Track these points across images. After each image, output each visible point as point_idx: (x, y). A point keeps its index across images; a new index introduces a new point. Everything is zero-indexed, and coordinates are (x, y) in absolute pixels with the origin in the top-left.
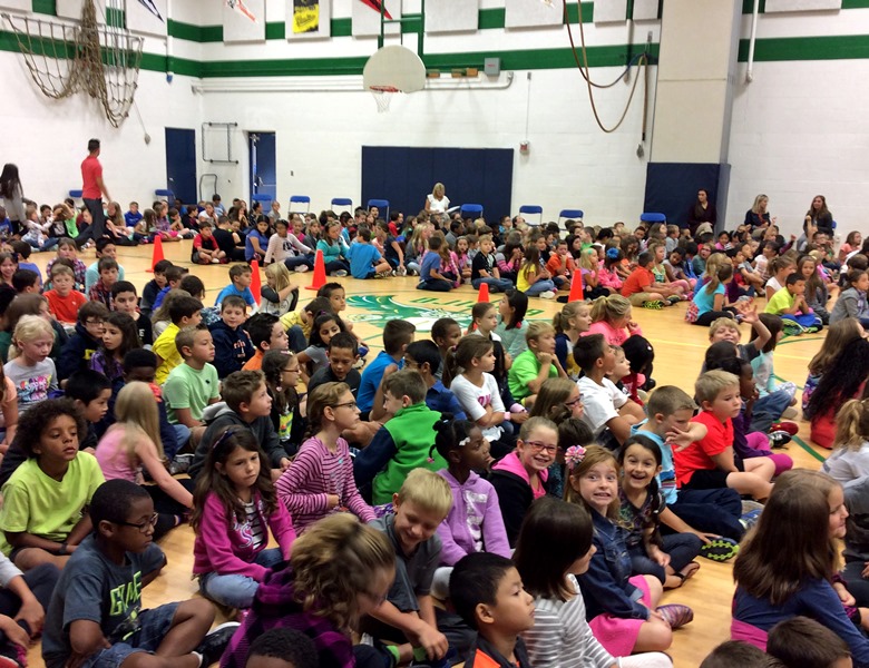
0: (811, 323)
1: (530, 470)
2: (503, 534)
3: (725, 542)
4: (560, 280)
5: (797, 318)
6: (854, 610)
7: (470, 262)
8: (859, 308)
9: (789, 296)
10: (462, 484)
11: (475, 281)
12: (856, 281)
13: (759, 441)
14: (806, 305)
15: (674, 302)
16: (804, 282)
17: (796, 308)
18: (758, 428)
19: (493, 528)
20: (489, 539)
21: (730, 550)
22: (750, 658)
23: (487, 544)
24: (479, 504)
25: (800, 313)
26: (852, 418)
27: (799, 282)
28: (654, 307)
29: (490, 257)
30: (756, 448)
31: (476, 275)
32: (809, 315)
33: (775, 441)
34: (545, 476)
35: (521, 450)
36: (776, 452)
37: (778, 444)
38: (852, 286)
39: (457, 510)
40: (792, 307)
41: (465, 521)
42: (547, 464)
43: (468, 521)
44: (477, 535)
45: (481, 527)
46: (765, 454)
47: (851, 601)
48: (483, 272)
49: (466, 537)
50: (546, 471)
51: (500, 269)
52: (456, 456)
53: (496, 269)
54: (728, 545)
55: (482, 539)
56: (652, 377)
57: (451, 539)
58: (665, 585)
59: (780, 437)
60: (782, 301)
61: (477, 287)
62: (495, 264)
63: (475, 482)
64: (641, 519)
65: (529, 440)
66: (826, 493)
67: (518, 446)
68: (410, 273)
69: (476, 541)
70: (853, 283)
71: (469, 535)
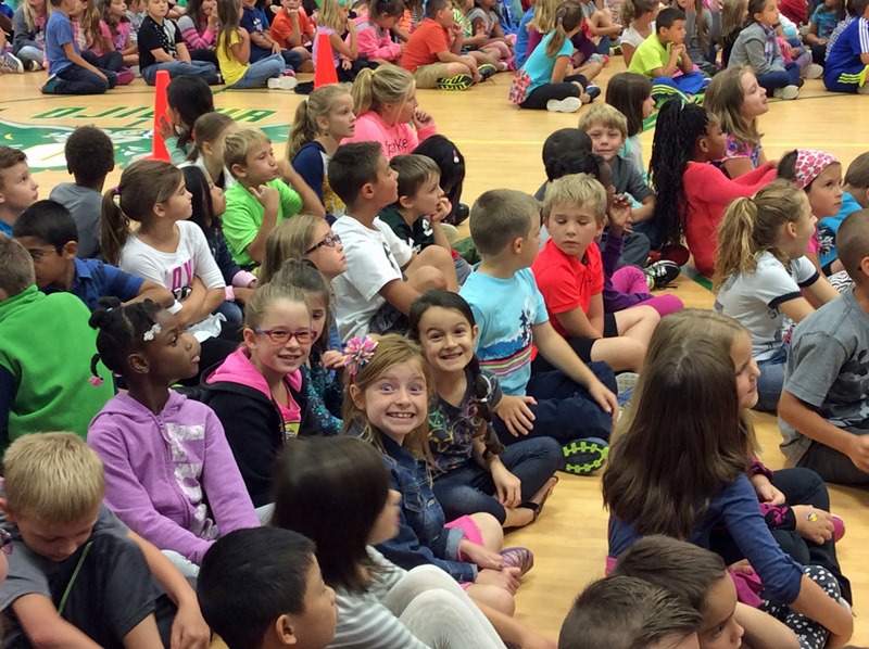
0: (697, 88)
1: (272, 375)
2: (240, 485)
3: (589, 444)
4: (296, 55)
5: (676, 81)
6: (785, 510)
7: (134, 37)
8: (768, 54)
9: (660, 47)
10: (157, 413)
11: (148, 70)
12: (760, 11)
13: (633, 280)
14: (688, 60)
15: (487, 75)
16: (684, 23)
17: (673, 65)
18: (629, 261)
19: (223, 478)
20: (217, 498)
21: (597, 455)
22: (628, 600)
23: (214, 505)
24: (192, 444)
25: (680, 73)
26: (742, 225)
27: (678, 23)
28: (456, 86)
29: (169, 24)
30: (628, 291)
31: (147, 60)
32: (695, 75)
33: (656, 279)
34: (298, 383)
35: (251, 346)
36: (658, 294)
37: (661, 282)
38: (754, 21)
39: (154, 460)
40: (666, 65)
41: (170, 474)
42: (299, 362)
43: (177, 473)
44: (195, 494)
45: (201, 480)
46: (642, 299)
47: (780, 497)
48: (159, 53)
49: (176, 501)
50: (298, 373)
51: (189, 46)
52: (142, 363)
53: (182, 46)
54: (594, 448)
55: (205, 500)
56: (462, 201)
57: (152, 509)
58: (506, 525)
59: (663, 270)
60: (650, 57)
61: (151, 81)
62: (179, 37)
63: (179, 406)
64: (464, 424)
65: (263, 328)
66: (727, 344)
67: (246, 339)
68: (28, 66)
69: (196, 504)
70: (756, 15)
71: (181, 496)
